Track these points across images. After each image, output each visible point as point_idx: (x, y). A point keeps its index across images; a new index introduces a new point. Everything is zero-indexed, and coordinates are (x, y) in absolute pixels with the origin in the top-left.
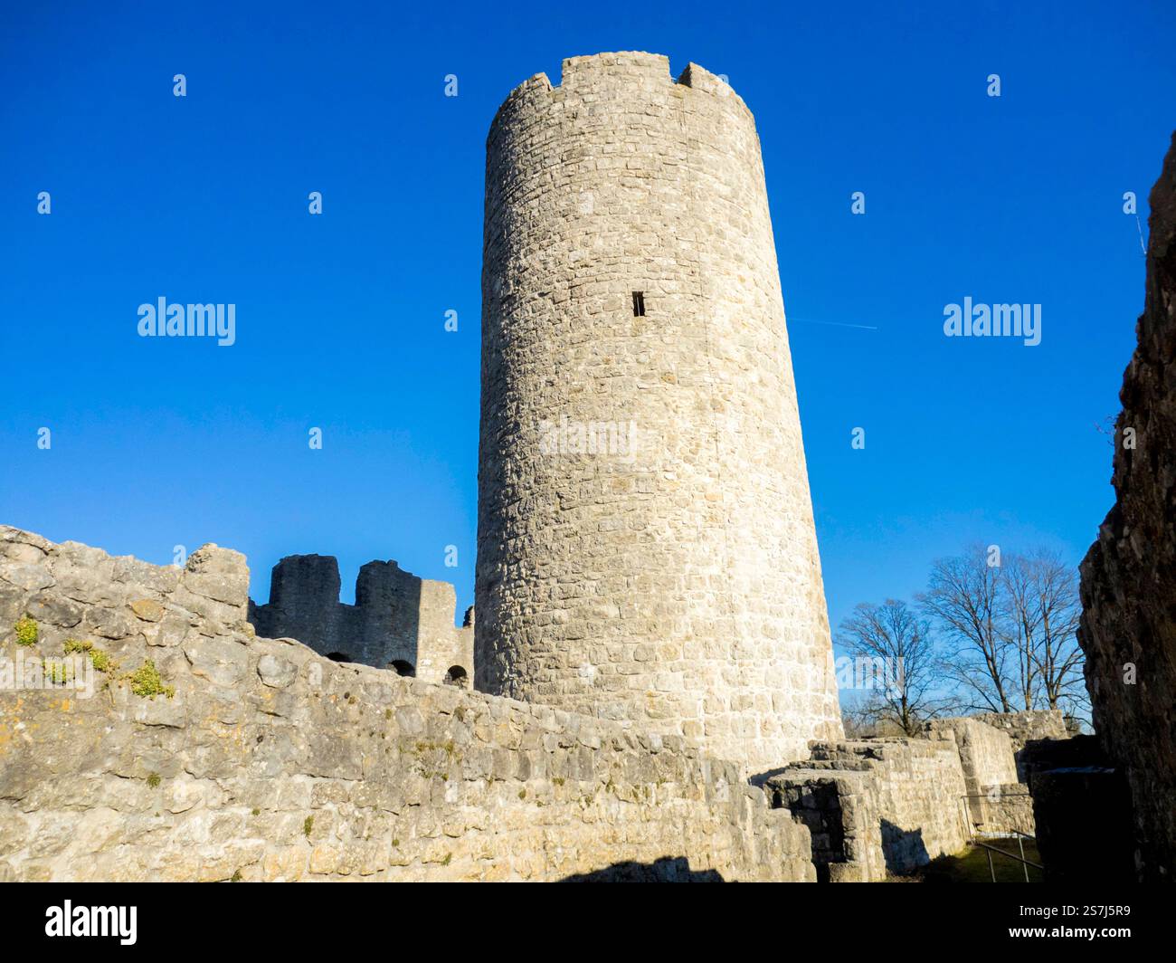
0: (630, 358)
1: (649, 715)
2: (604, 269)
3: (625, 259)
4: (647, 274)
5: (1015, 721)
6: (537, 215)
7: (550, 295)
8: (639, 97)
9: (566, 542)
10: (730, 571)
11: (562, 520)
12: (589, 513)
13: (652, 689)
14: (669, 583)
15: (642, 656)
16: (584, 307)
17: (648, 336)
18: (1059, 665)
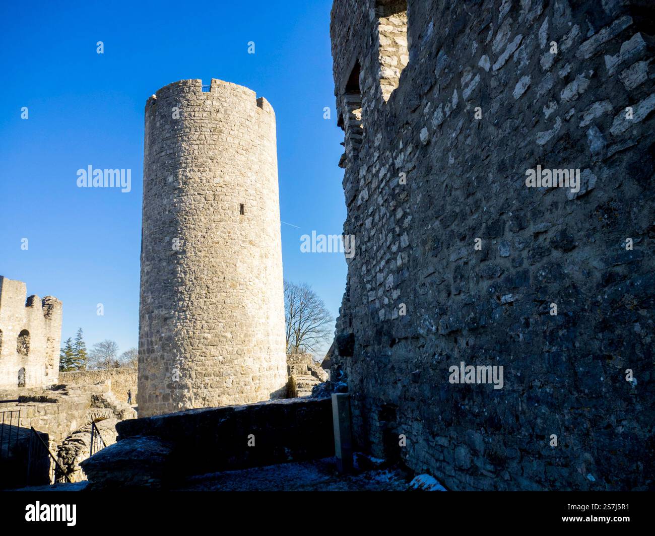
0: (238, 233)
1: (242, 374)
2: (229, 190)
3: (238, 188)
4: (245, 196)
5: (294, 358)
6: (197, 154)
7: (204, 196)
8: (245, 111)
9: (210, 307)
10: (268, 321)
11: (208, 297)
12: (221, 296)
13: (243, 365)
14: (250, 325)
15: (240, 353)
16: (220, 206)
17: (245, 224)
18: (302, 331)
